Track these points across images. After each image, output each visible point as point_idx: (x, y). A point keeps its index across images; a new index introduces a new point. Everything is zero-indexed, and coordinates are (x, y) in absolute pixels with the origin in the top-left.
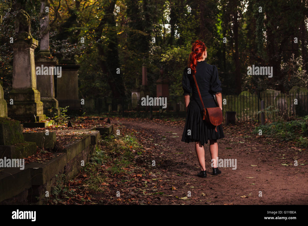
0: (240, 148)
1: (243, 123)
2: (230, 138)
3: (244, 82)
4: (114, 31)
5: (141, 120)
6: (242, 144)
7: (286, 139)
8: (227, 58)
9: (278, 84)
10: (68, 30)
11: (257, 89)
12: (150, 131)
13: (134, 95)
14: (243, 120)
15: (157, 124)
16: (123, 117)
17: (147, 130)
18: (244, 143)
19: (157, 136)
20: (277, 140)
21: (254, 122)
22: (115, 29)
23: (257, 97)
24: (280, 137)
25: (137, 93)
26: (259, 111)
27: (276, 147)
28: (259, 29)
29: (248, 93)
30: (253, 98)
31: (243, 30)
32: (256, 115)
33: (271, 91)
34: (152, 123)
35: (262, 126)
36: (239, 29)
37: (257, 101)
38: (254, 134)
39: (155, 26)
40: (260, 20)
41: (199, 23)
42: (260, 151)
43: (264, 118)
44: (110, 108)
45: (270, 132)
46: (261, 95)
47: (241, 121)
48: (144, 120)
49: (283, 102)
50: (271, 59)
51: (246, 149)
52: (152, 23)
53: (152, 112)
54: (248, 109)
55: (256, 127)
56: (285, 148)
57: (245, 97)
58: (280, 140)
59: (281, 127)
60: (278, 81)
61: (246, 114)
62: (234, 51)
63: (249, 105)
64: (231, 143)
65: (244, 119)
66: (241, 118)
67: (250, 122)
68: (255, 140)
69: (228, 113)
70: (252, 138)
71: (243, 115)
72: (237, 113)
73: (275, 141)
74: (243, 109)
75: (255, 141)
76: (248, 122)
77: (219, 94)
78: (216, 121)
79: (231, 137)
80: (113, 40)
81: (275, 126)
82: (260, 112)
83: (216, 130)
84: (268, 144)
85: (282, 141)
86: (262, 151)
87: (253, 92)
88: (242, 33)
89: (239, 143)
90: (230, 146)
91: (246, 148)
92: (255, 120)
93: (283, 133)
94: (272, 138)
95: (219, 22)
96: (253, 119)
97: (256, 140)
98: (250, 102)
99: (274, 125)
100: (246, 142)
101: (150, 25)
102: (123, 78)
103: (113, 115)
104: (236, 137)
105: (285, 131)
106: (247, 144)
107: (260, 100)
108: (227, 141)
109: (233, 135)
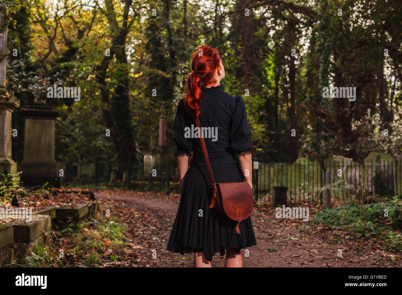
0: (291, 249)
1: (298, 204)
2: (277, 230)
3: (302, 147)
4: (124, 71)
5: (153, 195)
6: (295, 242)
7: (365, 234)
8: (280, 114)
9: (348, 150)
10: (59, 65)
11: (319, 155)
12: (157, 213)
13: (148, 159)
14: (298, 199)
15: (173, 201)
16: (129, 189)
17: (153, 212)
18: (297, 239)
19: (164, 222)
20: (351, 236)
21: (314, 203)
22: (125, 68)
23: (319, 167)
24: (356, 231)
25: (151, 157)
26: (321, 186)
27: (350, 249)
28: (324, 69)
29: (307, 161)
30: (313, 167)
31: (302, 77)
32: (318, 192)
33: (339, 158)
34: (167, 199)
35: (326, 211)
36: (296, 75)
37: (319, 172)
38: (315, 223)
39: (182, 66)
40: (325, 56)
41: (241, 61)
42: (325, 259)
43: (329, 197)
44: (112, 176)
45: (339, 221)
46: (326, 164)
47: (295, 201)
48: (157, 194)
49: (357, 175)
50: (340, 114)
51: (300, 253)
52: (178, 62)
53: (168, 185)
54: (307, 183)
55: (317, 210)
56: (366, 251)
57: (302, 165)
58: (357, 235)
59: (356, 214)
60: (349, 145)
61: (303, 191)
62: (290, 105)
63: (308, 178)
64: (277, 239)
65: (300, 198)
66: (295, 197)
67: (309, 202)
68: (315, 234)
69: (276, 188)
70: (311, 230)
71: (298, 192)
72: (289, 189)
73: (347, 237)
74: (299, 183)
75: (316, 237)
76: (305, 202)
77: (246, 156)
78: (238, 211)
79: (279, 228)
80: (122, 82)
81: (347, 212)
82: (323, 188)
83: (238, 229)
84: (337, 243)
85: (360, 238)
86: (328, 259)
87: (314, 159)
88: (300, 82)
89: (290, 239)
90: (275, 246)
91: (301, 250)
92: (316, 200)
93: (359, 224)
94: (342, 232)
95: (270, 65)
96: (313, 198)
97: (317, 235)
98: (309, 173)
99: (345, 209)
100: (301, 238)
101: (174, 65)
102: (134, 135)
103: (116, 186)
104: (286, 229)
105: (363, 220)
106: (303, 243)
107: (323, 171)
108: (271, 235)
109: (281, 224)
